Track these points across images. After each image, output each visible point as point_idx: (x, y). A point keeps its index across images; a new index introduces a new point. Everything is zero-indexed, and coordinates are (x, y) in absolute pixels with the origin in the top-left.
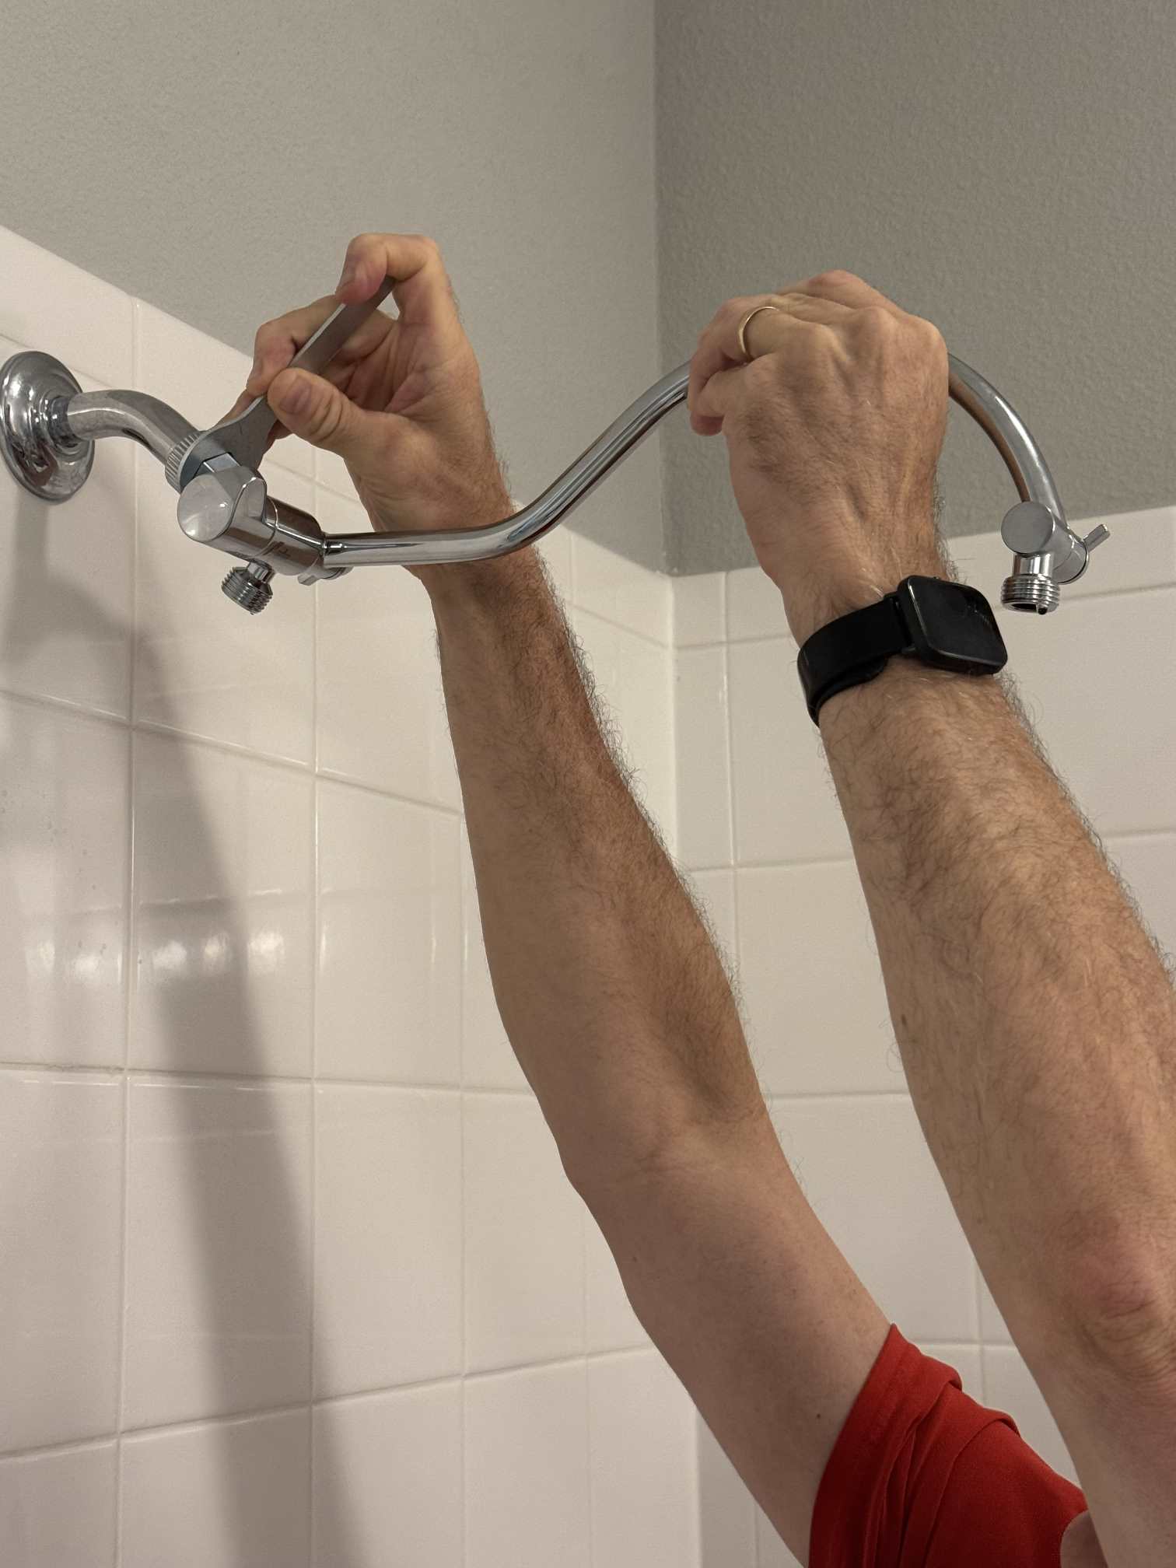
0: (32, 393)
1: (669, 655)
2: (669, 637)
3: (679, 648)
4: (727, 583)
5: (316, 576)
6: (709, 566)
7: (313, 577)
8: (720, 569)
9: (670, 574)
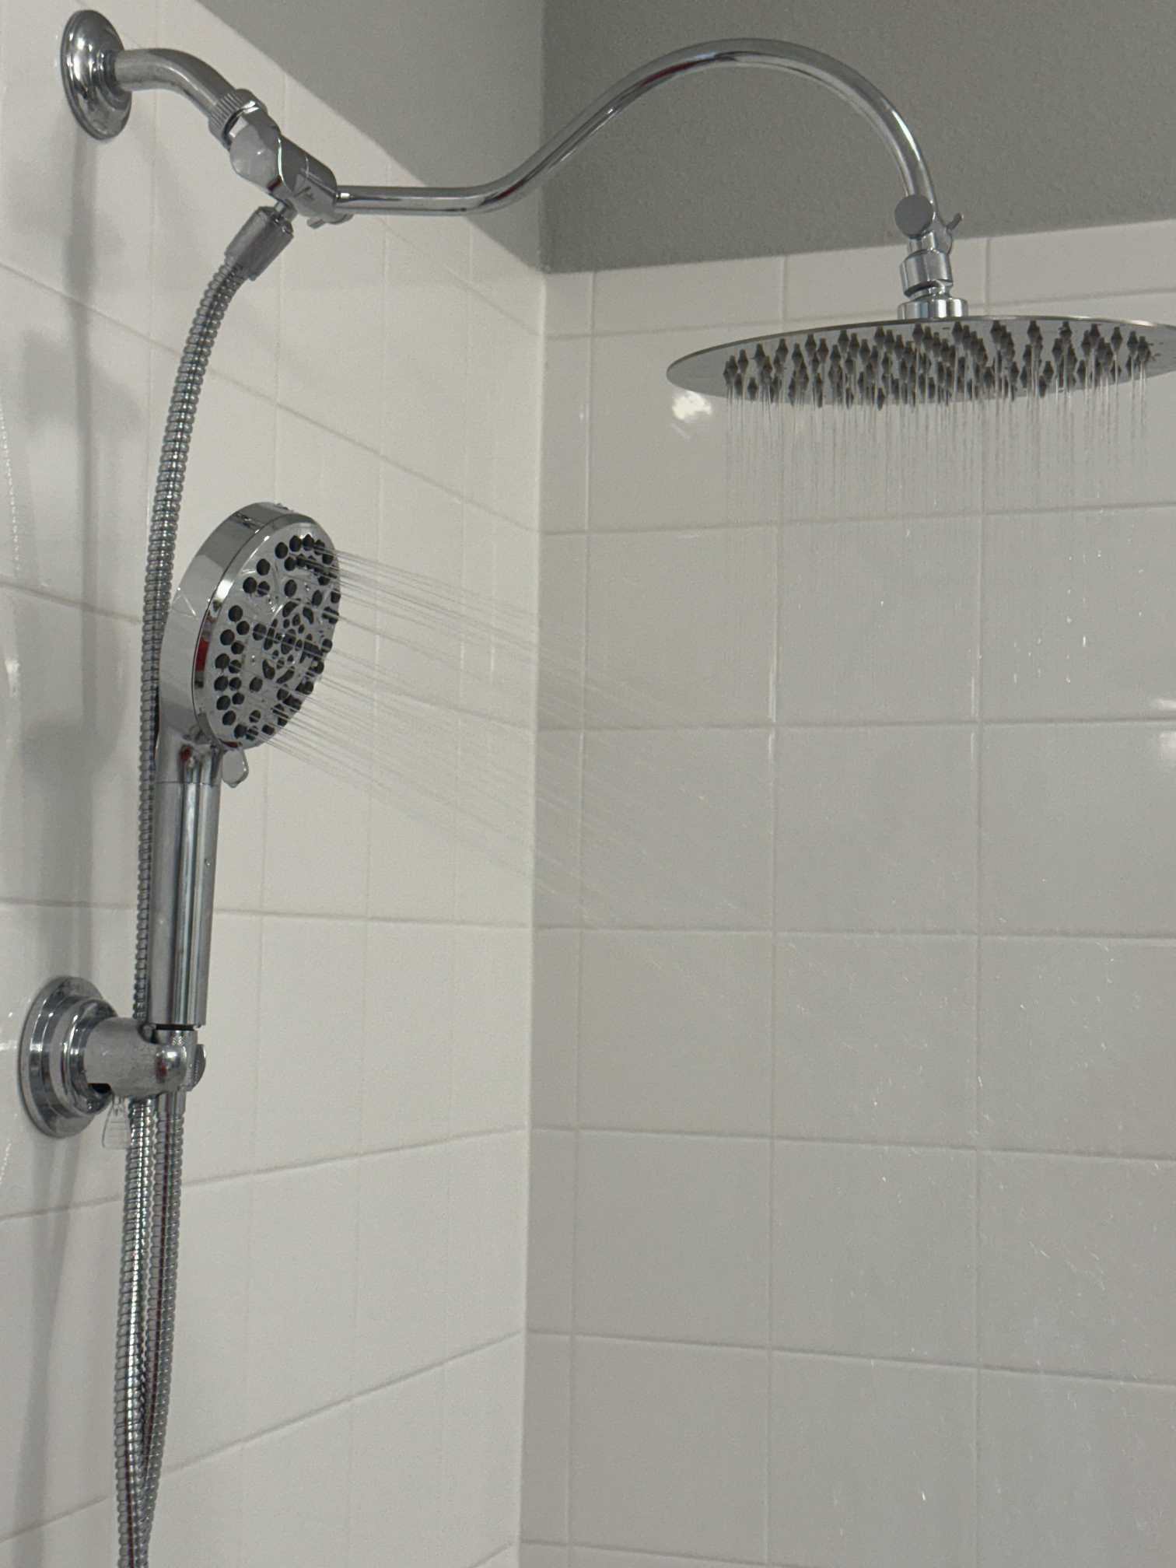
0: (91, 48)
1: (540, 342)
2: (541, 328)
3: (549, 338)
4: (594, 281)
5: (324, 220)
6: (579, 266)
7: (321, 220)
8: (588, 269)
9: (543, 270)
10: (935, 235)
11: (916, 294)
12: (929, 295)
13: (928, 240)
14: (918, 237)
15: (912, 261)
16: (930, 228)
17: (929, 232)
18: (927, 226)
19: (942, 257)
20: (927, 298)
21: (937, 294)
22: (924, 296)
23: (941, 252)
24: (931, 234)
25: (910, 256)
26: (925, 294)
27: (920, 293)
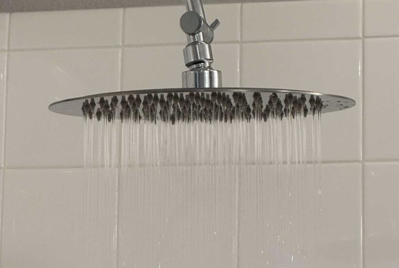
10: (203, 33)
11: (192, 66)
12: (199, 67)
13: (199, 37)
14: (193, 34)
15: (190, 48)
16: (200, 30)
17: (200, 32)
18: (198, 29)
19: (207, 46)
20: (198, 69)
21: (204, 67)
22: (197, 68)
23: (206, 43)
24: (201, 33)
25: (189, 45)
26: (198, 66)
27: (194, 66)
